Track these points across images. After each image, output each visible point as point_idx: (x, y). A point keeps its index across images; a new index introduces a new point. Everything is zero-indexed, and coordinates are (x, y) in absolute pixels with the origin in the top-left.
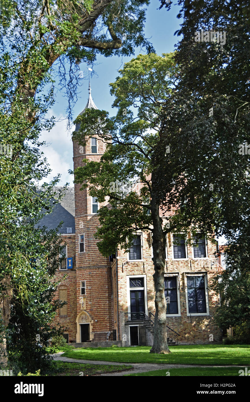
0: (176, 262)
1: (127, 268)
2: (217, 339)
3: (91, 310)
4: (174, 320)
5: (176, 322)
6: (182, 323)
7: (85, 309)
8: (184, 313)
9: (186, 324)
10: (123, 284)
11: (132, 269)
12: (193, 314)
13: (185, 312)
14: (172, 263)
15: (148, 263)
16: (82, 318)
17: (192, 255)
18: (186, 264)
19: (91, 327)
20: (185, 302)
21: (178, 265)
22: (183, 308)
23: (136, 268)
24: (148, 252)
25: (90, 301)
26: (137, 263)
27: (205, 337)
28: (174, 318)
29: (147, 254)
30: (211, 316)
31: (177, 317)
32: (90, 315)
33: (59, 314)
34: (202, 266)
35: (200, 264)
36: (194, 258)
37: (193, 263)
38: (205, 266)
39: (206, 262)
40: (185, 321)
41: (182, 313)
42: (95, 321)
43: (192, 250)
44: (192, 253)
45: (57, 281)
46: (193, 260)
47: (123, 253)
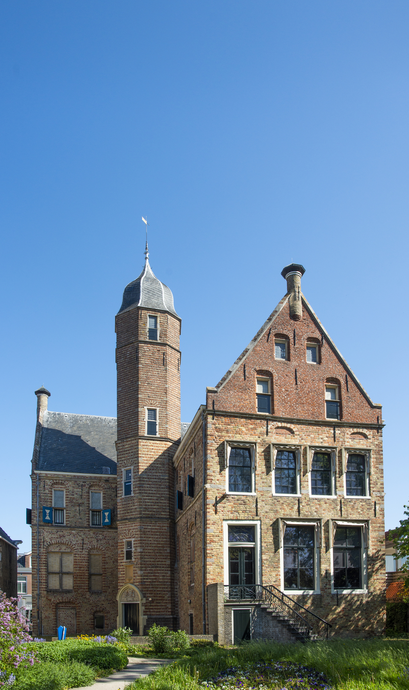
0: (316, 501)
1: (225, 506)
2: (378, 632)
3: (142, 583)
4: (309, 601)
5: (312, 604)
6: (322, 605)
8: (326, 588)
9: (329, 607)
10: (216, 534)
11: (234, 509)
12: (340, 591)
13: (327, 586)
14: (309, 503)
15: (264, 499)
16: (127, 595)
17: (343, 490)
18: (333, 505)
19: (142, 609)
20: (330, 569)
21: (318, 506)
22: (325, 581)
23: (242, 507)
24: (265, 481)
25: (141, 570)
26: (243, 498)
28: (308, 596)
29: (263, 483)
30: (370, 594)
31: (315, 595)
32: (141, 591)
33: (90, 588)
34: (359, 511)
35: (356, 507)
36: (346, 497)
37: (345, 505)
38: (365, 510)
39: (367, 504)
40: (327, 601)
41: (322, 589)
42: (147, 600)
43: (343, 482)
44: (343, 487)
45: (86, 542)
46: (346, 500)
47: (217, 478)
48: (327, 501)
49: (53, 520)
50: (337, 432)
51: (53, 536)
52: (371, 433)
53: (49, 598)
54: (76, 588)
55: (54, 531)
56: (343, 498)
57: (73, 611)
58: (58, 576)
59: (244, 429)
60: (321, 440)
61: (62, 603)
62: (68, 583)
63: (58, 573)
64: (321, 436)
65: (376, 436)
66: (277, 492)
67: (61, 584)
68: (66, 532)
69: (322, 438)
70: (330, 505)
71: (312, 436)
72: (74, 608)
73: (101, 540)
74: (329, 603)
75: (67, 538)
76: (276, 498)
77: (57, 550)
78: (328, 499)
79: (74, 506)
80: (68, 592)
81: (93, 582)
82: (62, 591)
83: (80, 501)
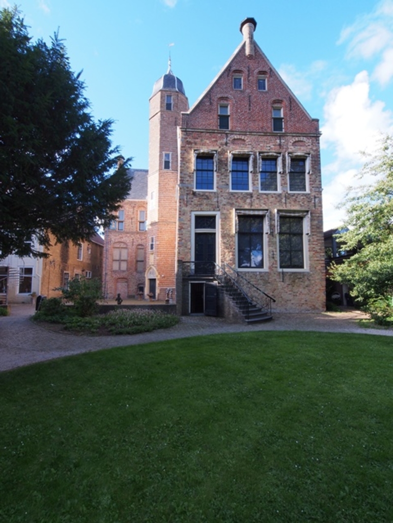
0: (265, 196)
1: (193, 200)
2: (319, 306)
3: (158, 265)
4: (258, 277)
5: (261, 280)
6: (270, 281)
7: (153, 264)
8: (273, 267)
9: (275, 283)
10: (185, 222)
11: (199, 203)
12: (285, 270)
13: (274, 265)
14: (259, 197)
15: (222, 195)
16: (150, 273)
17: (287, 187)
18: (279, 199)
19: (157, 282)
20: (276, 251)
21: (266, 200)
22: (272, 260)
23: (205, 201)
24: (224, 180)
25: (158, 256)
26: (207, 194)
27: (302, 302)
28: (258, 273)
29: (223, 182)
30: (311, 273)
31: (263, 272)
32: (157, 270)
33: (136, 269)
34: (301, 203)
35: (298, 200)
36: (289, 192)
37: (288, 199)
38: (305, 203)
39: (307, 197)
40: (274, 278)
41: (270, 268)
42: (161, 276)
43: (287, 180)
44: (287, 184)
45: (135, 241)
46: (289, 194)
47: (187, 179)
48: (273, 196)
49: (117, 227)
50: (283, 141)
51: (116, 237)
52: (310, 141)
53: (113, 275)
54: (128, 269)
55: (117, 234)
56: (287, 193)
57: (126, 284)
58: (118, 262)
59: (208, 142)
60: (269, 148)
61: (120, 278)
62: (124, 266)
63: (118, 260)
64: (268, 145)
65: (315, 143)
66: (233, 189)
67: (120, 267)
68: (124, 235)
69: (270, 146)
70: (276, 199)
71: (261, 145)
72: (126, 282)
73: (143, 239)
74: (275, 280)
75: (124, 239)
76: (232, 194)
77: (118, 246)
78: (274, 194)
79: (128, 219)
80: (124, 271)
81: (138, 266)
82: (120, 271)
83: (132, 216)
